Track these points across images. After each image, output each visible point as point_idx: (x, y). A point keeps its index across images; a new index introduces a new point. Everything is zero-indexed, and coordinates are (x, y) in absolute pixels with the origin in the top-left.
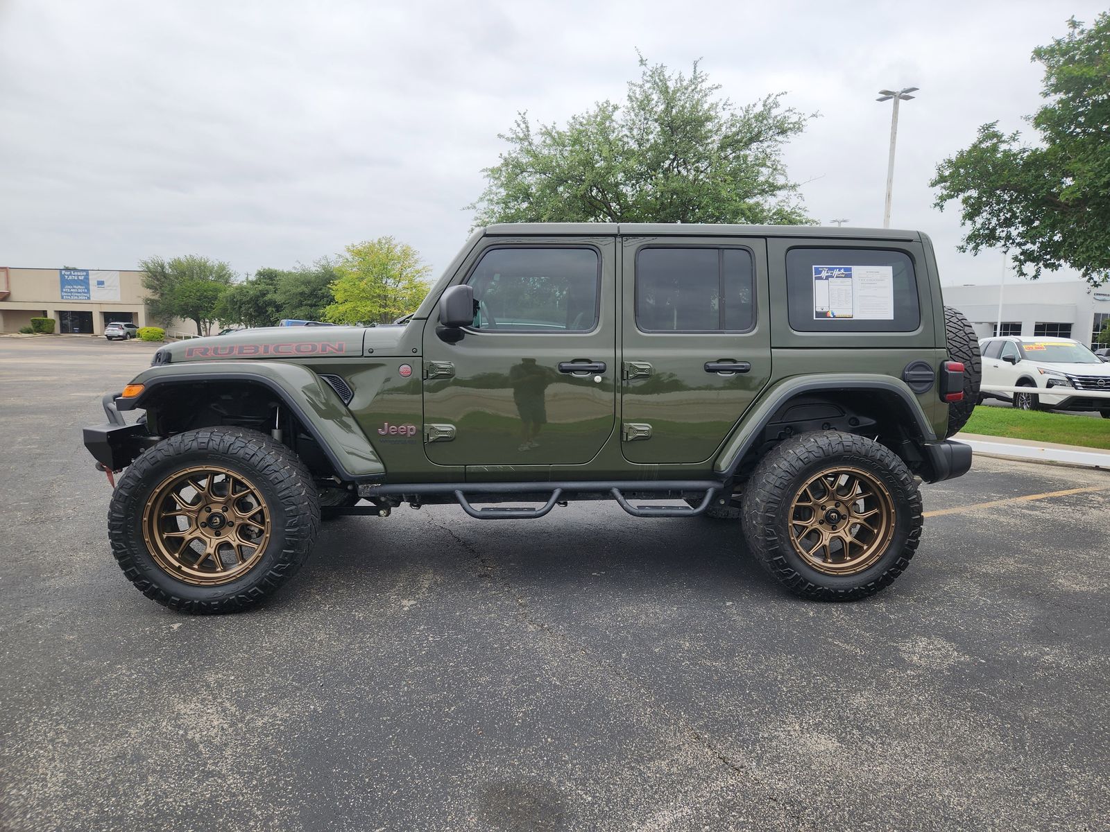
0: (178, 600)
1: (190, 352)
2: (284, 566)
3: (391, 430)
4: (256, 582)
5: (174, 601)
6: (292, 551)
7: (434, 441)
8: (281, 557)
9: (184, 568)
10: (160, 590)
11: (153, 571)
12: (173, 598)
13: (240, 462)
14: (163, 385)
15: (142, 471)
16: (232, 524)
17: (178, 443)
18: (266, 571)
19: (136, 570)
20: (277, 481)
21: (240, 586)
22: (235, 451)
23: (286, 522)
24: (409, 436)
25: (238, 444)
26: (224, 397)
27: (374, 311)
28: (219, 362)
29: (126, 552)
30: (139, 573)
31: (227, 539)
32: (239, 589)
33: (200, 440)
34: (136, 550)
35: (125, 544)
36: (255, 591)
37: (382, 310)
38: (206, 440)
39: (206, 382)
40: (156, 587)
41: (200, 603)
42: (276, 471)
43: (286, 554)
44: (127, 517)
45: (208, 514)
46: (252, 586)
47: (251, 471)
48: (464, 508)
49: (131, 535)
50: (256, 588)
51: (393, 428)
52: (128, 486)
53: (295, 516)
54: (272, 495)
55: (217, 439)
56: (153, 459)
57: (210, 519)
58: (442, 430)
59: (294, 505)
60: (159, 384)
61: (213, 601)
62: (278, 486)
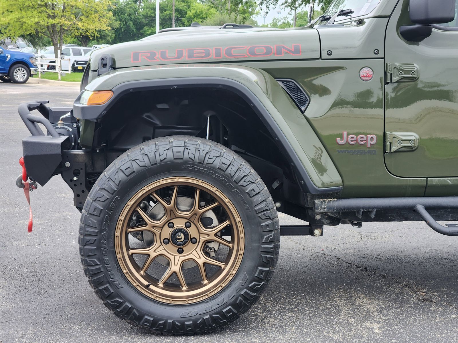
0: (152, 319)
1: (136, 56)
2: (259, 285)
3: (350, 139)
4: (231, 301)
5: (147, 321)
6: (267, 269)
7: (396, 152)
8: (256, 275)
9: (151, 287)
10: (134, 308)
11: (126, 290)
12: (146, 317)
13: (216, 172)
14: (132, 90)
15: (117, 182)
16: (194, 241)
17: (153, 153)
18: (241, 289)
19: (109, 287)
20: (254, 193)
21: (213, 305)
22: (211, 161)
23: (262, 237)
24: (369, 145)
25: (213, 154)
26: (159, 106)
27: (42, 23)
28: (166, 67)
29: (99, 269)
30: (112, 291)
31: (191, 256)
32: (213, 308)
33: (175, 150)
34: (109, 267)
35: (99, 260)
36: (229, 311)
37: (51, 21)
38: (181, 150)
39: (175, 87)
40: (130, 306)
41: (173, 323)
42: (252, 183)
43: (261, 272)
44: (101, 231)
45: (170, 230)
46: (226, 305)
47: (226, 182)
48: (428, 224)
49: (105, 251)
50: (230, 307)
51: (352, 138)
52: (103, 199)
53: (271, 231)
54: (248, 209)
55: (193, 149)
56: (129, 169)
57: (174, 236)
58: (404, 138)
59: (270, 219)
60: (128, 90)
61: (187, 321)
62: (255, 199)
